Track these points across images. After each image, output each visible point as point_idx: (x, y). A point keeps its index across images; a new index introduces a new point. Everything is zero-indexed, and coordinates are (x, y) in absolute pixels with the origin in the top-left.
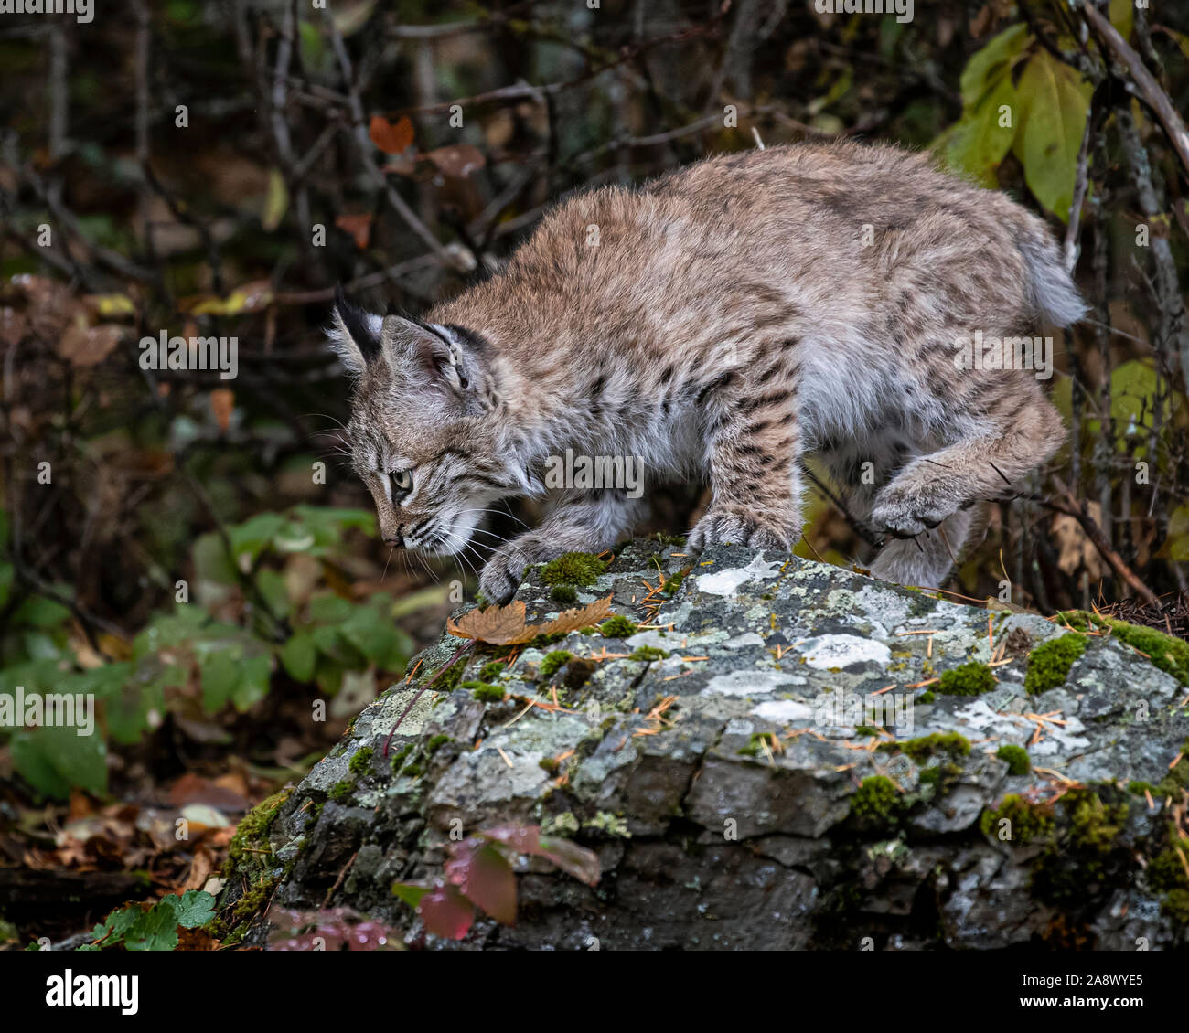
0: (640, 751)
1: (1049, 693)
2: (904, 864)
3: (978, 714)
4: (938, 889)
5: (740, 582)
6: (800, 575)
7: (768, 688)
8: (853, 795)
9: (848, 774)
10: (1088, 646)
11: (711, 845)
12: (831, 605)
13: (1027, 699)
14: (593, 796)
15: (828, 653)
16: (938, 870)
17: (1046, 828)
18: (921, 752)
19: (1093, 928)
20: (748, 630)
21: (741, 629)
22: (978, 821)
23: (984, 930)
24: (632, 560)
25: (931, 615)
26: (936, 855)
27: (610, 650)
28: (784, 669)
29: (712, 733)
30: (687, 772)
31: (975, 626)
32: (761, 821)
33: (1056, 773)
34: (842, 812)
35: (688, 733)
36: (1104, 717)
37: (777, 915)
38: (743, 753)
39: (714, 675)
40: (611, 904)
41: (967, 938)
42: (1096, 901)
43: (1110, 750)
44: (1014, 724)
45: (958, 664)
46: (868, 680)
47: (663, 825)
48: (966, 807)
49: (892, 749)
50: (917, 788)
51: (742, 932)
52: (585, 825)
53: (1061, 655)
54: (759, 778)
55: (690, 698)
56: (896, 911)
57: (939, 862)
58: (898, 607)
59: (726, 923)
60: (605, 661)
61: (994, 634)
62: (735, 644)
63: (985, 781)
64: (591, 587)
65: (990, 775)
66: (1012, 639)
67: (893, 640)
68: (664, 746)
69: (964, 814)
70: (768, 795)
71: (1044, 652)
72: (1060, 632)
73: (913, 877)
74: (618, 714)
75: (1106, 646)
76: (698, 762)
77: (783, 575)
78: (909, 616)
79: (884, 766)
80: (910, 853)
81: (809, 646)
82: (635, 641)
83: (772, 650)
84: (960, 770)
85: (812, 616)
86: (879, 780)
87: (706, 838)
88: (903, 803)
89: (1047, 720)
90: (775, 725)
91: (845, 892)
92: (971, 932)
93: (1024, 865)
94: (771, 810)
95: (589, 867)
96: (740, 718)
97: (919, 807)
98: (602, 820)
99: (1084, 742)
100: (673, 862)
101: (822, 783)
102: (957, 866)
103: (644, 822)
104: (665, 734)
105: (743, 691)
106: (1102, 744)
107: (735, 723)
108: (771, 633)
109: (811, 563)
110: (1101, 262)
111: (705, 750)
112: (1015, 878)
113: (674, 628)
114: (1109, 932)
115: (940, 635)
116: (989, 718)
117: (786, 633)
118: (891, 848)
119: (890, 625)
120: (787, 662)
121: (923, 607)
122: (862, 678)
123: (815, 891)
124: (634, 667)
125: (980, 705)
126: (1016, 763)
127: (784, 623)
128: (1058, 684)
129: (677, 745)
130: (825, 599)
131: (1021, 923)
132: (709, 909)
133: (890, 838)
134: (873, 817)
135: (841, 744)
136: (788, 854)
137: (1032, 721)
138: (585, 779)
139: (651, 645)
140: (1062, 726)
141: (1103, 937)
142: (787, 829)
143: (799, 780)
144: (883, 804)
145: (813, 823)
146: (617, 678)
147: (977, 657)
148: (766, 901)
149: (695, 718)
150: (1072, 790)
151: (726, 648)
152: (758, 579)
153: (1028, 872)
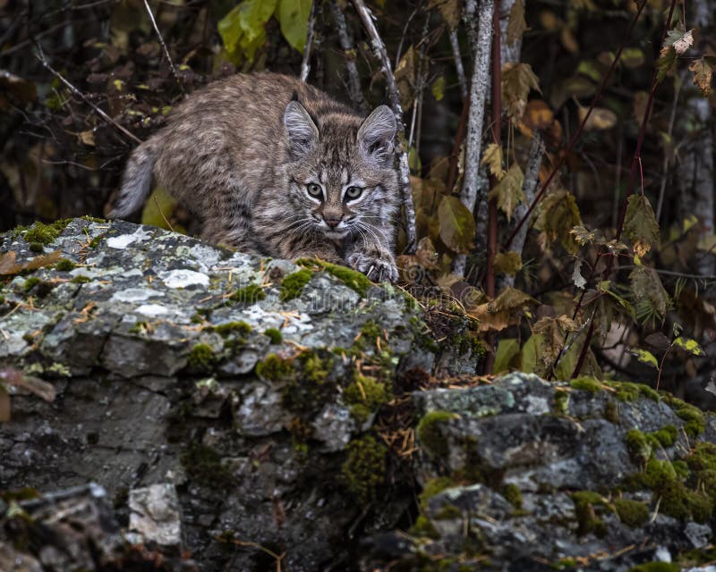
0: (76, 331)
1: (292, 301)
2: (216, 390)
3: (255, 312)
4: (233, 404)
5: (131, 241)
6: (162, 238)
7: (144, 298)
8: (189, 355)
9: (187, 344)
10: (313, 276)
11: (114, 381)
12: (178, 254)
13: (282, 304)
14: (51, 354)
15: (177, 280)
16: (234, 394)
17: (290, 372)
18: (225, 332)
19: (315, 424)
20: (134, 267)
21: (131, 267)
22: (254, 368)
23: (257, 425)
24: (73, 230)
25: (231, 260)
26: (232, 386)
27: (61, 277)
28: (154, 288)
29: (115, 322)
30: (101, 342)
31: (254, 266)
32: (141, 368)
33: (296, 343)
34: (183, 363)
35: (102, 321)
36: (321, 314)
37: (148, 417)
38: (132, 331)
39: (115, 291)
40: (59, 412)
41: (248, 430)
42: (316, 410)
43: (324, 331)
44: (274, 317)
45: (245, 286)
46: (197, 294)
47: (89, 370)
48: (248, 361)
49: (209, 330)
50: (223, 351)
51: (130, 426)
52: (47, 369)
53: (299, 281)
54: (140, 345)
55: (103, 303)
56: (211, 415)
57: (234, 390)
58: (214, 256)
59: (121, 422)
60: (58, 284)
61: (264, 270)
62: (127, 275)
63: (259, 347)
64: (51, 244)
65: (261, 344)
66: (273, 273)
67: (211, 273)
68: (89, 328)
69: (248, 364)
70: (143, 354)
71: (290, 280)
72: (298, 269)
73: (219, 398)
74: (65, 311)
75: (322, 276)
76: (107, 337)
77: (153, 238)
78: (219, 260)
79: (206, 339)
80: (219, 385)
81: (166, 276)
82: (74, 273)
83: (146, 278)
84: (246, 342)
85: (168, 260)
86: (202, 346)
87: (111, 377)
88: (215, 359)
89: (291, 315)
90: (147, 318)
91: (184, 405)
92: (252, 426)
93: (279, 391)
94: (146, 362)
95: (49, 392)
96: (129, 314)
97: (224, 361)
98: (56, 367)
99: (310, 327)
100: (94, 390)
101: (173, 348)
102: (243, 392)
103: (78, 368)
104: (90, 322)
105: (131, 300)
106: (320, 328)
107: (127, 316)
108: (147, 268)
109: (168, 232)
110: (321, 74)
111: (111, 331)
112: (274, 398)
113: (95, 266)
114: (322, 426)
115: (235, 270)
116: (261, 314)
117: (154, 269)
118: (209, 382)
119: (209, 265)
120: (154, 284)
121: (226, 255)
122: (194, 293)
123: (168, 405)
124: (73, 286)
125: (256, 307)
126: (274, 337)
127: (153, 263)
128: (298, 296)
129: (96, 328)
130: (175, 251)
131: (276, 422)
132: (112, 414)
133: (208, 376)
134: (199, 366)
135: (183, 328)
136: (155, 385)
137: (283, 316)
138: (47, 346)
139: (83, 275)
140: (299, 319)
141: (318, 428)
142: (154, 372)
143: (161, 346)
144: (205, 359)
145: (168, 369)
146: (64, 292)
147: (255, 282)
148: (143, 409)
149: (106, 313)
150: (304, 352)
151: (122, 277)
152: (139, 241)
153: (280, 395)
